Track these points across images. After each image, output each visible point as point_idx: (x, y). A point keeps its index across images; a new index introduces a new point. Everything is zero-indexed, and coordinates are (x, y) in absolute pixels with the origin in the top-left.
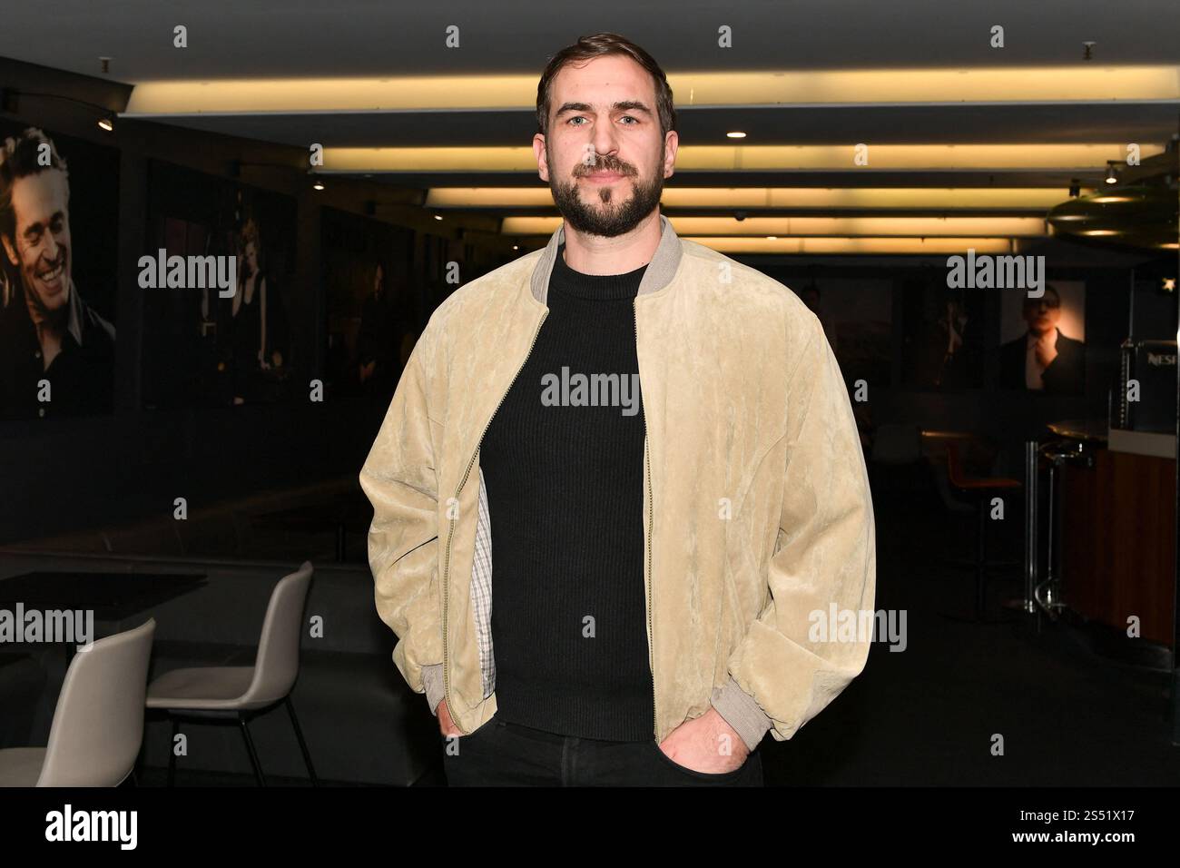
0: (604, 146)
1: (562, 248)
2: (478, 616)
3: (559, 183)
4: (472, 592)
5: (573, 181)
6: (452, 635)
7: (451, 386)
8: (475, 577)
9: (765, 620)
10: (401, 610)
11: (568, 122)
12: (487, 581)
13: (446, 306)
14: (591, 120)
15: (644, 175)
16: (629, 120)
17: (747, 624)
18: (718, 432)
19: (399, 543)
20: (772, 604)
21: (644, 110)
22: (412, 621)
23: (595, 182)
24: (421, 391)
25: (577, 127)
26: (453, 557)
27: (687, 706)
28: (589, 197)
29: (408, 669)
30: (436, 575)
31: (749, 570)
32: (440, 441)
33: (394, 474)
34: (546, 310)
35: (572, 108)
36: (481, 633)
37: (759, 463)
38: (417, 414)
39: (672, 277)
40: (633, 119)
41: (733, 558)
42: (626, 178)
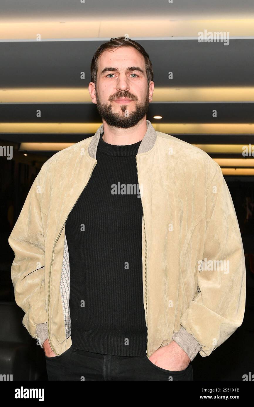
0: (123, 87)
1: (102, 135)
2: (63, 300)
3: (102, 104)
4: (61, 289)
5: (109, 103)
6: (52, 308)
7: (52, 196)
8: (62, 282)
9: (197, 301)
10: (27, 300)
11: (106, 76)
12: (67, 284)
13: (49, 161)
14: (117, 75)
15: (141, 101)
16: (134, 75)
17: (188, 303)
18: (176, 214)
19: (26, 269)
20: (200, 294)
21: (141, 71)
22: (32, 304)
23: (119, 103)
24: (37, 200)
25: (110, 79)
26: (53, 272)
27: (162, 339)
28: (116, 110)
29: (30, 326)
30: (43, 284)
31: (189, 277)
32: (46, 221)
33: (25, 237)
34: (96, 161)
35: (109, 70)
36: (65, 308)
37: (193, 229)
38: (35, 210)
39: (153, 146)
40: (136, 75)
41: (183, 272)
42: (133, 102)
